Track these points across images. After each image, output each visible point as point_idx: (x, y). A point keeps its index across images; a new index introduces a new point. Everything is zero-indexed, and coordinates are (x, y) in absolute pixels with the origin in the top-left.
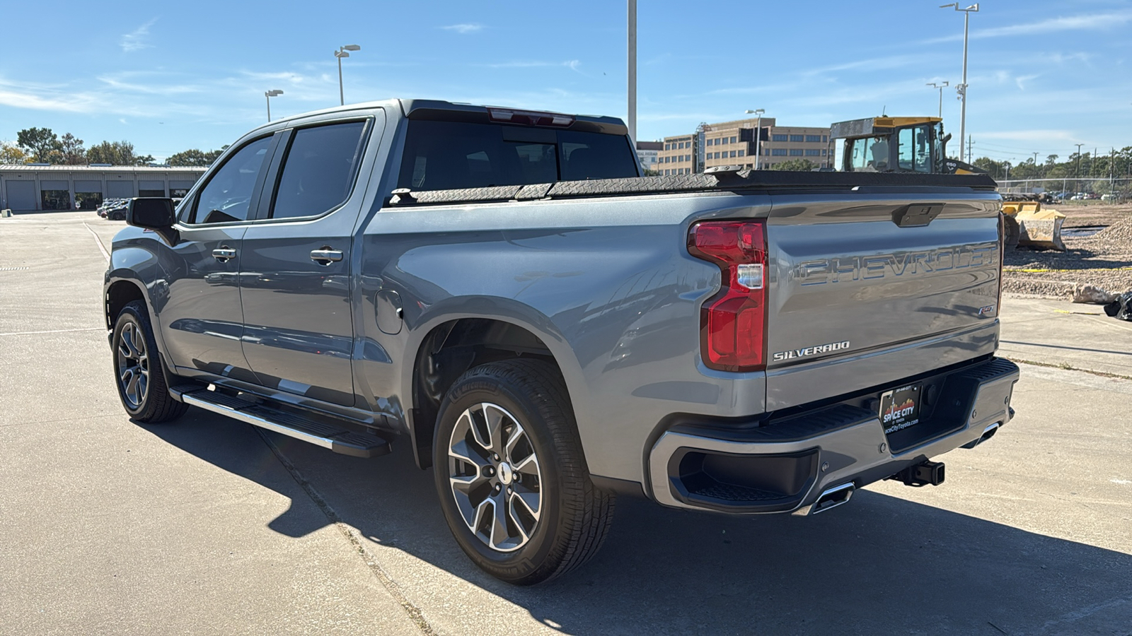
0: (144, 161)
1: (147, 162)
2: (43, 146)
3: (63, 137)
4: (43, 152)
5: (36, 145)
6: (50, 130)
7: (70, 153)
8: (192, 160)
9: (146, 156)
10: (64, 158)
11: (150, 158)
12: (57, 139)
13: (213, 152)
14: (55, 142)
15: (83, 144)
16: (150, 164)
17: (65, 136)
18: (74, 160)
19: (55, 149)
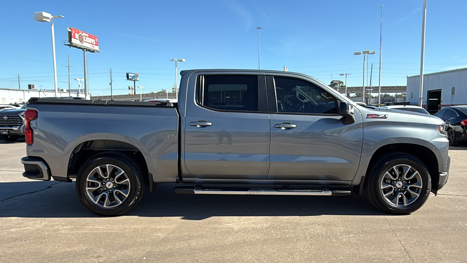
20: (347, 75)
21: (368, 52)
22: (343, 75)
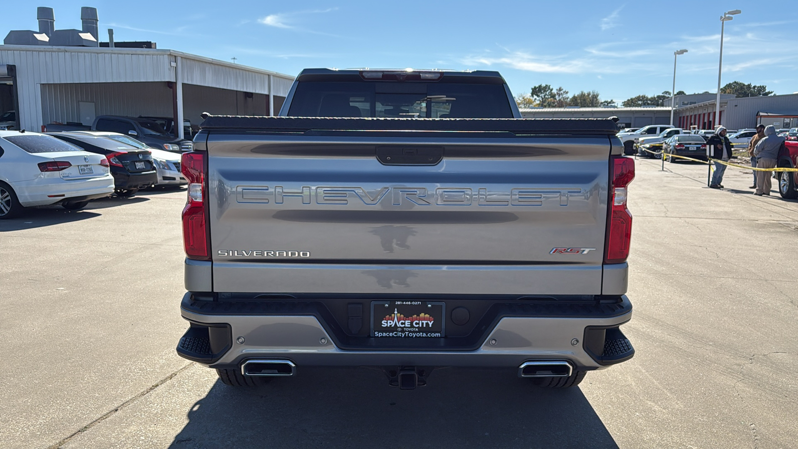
0: (608, 104)
1: (609, 105)
2: (544, 96)
3: (557, 90)
4: (544, 99)
5: (541, 95)
6: (549, 86)
7: (560, 100)
8: (640, 102)
9: (609, 101)
10: (556, 103)
11: (612, 102)
12: (553, 91)
13: (656, 96)
14: (551, 93)
15: (568, 94)
16: (611, 106)
17: (558, 89)
18: (561, 104)
19: (551, 97)
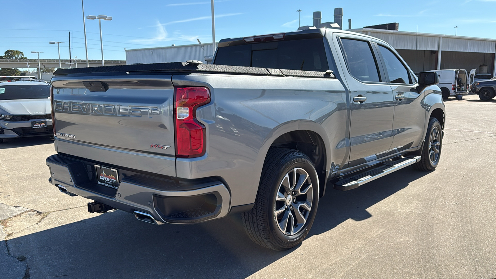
20: (59, 43)
21: (104, 18)
22: (54, 43)
